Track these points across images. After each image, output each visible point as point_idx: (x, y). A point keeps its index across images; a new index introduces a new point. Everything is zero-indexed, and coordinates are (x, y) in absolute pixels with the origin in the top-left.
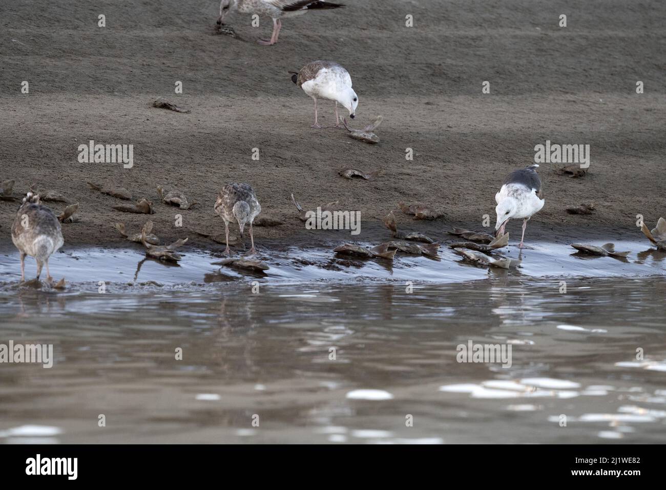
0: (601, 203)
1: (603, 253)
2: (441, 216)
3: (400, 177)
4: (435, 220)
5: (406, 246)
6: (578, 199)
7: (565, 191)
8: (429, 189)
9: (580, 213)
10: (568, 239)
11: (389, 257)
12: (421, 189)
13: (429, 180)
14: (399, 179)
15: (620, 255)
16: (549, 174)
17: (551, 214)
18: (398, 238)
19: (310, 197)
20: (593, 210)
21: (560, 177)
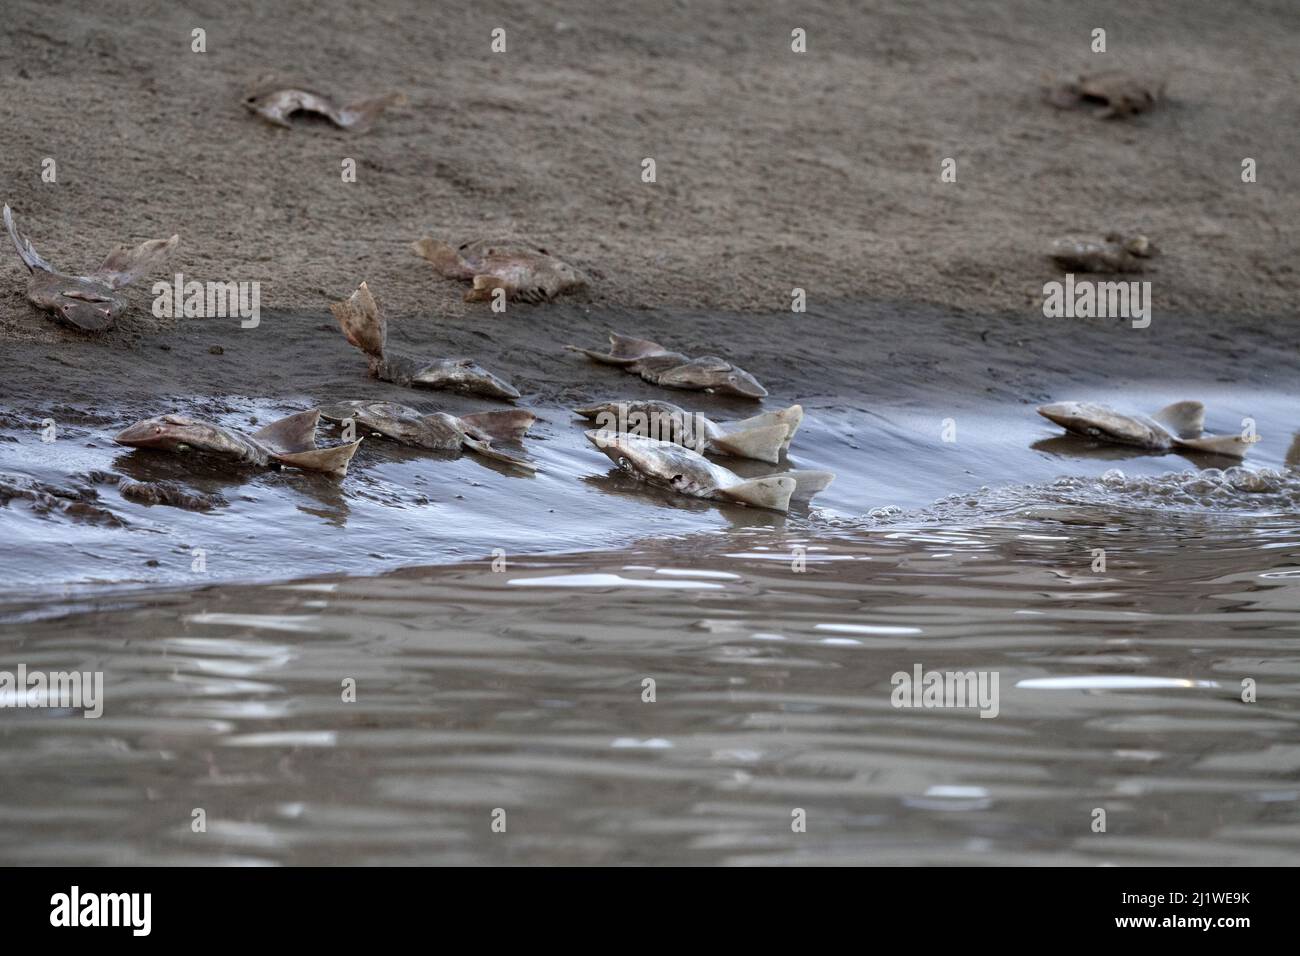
0: (1190, 220)
1: (1155, 441)
2: (572, 286)
3: (476, 117)
4: (551, 303)
5: (402, 421)
6: (1111, 207)
7: (1068, 173)
8: (568, 167)
9: (1099, 267)
10: (1036, 380)
11: (330, 466)
12: (535, 166)
13: (575, 131)
14: (464, 126)
15: (1218, 449)
16: (1023, 106)
17: (992, 276)
18: (390, 381)
19: (108, 203)
20: (1147, 257)
21: (1063, 115)
